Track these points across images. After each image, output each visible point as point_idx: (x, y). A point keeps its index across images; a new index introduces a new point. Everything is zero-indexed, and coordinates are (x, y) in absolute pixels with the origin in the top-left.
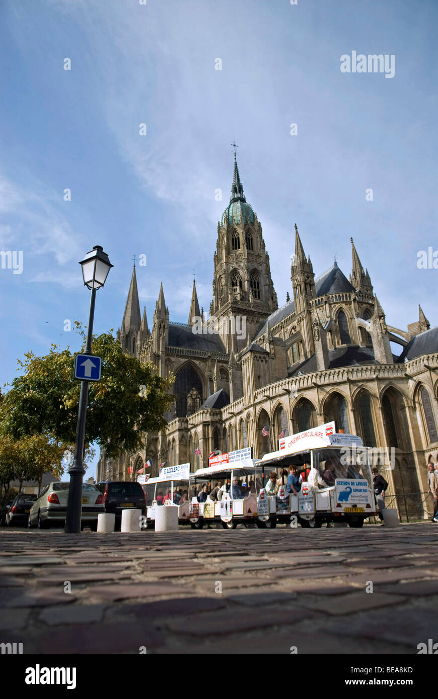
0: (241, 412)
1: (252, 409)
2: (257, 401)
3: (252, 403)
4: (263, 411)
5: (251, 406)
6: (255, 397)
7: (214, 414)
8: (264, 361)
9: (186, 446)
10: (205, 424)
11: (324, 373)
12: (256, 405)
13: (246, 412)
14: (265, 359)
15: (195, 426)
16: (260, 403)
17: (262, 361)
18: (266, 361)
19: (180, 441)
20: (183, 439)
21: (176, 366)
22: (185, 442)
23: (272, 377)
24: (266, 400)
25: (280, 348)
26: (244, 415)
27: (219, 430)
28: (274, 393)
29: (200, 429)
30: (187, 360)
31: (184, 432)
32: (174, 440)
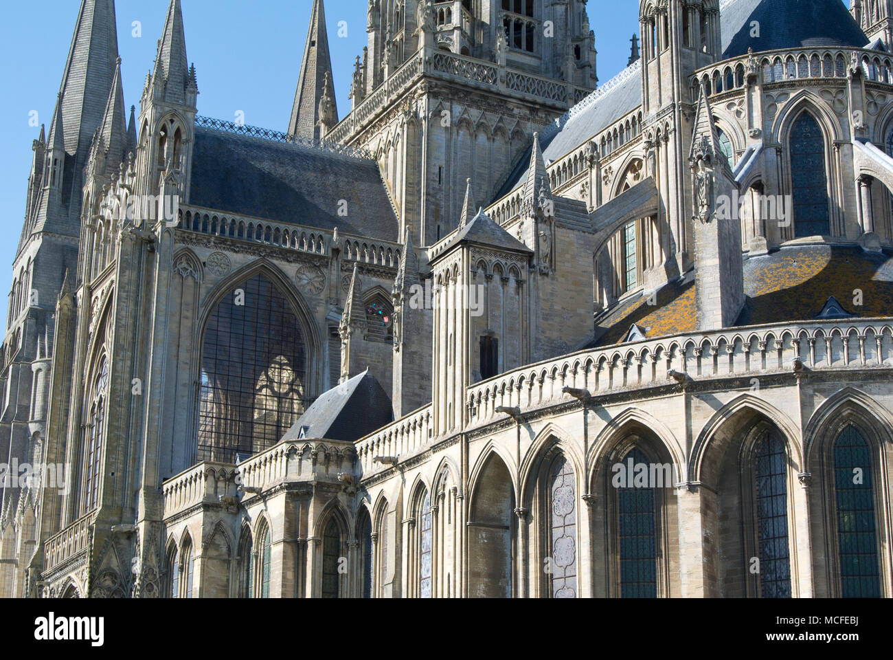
0: (416, 460)
1: (454, 451)
2: (475, 423)
3: (457, 430)
4: (493, 461)
5: (453, 440)
6: (470, 410)
7: (327, 457)
8: (512, 283)
9: (228, 562)
10: (297, 493)
11: (714, 340)
12: (468, 437)
13: (435, 458)
14: (517, 274)
15: (263, 496)
16: (483, 430)
17: (505, 281)
18: (520, 283)
19: (208, 543)
20: (219, 540)
21: (212, 276)
22: (224, 550)
23: (537, 339)
24: (504, 424)
25: (572, 236)
26: (426, 472)
27: (343, 514)
28: (535, 399)
29: (277, 507)
30: (251, 258)
31: (223, 515)
32: (187, 541)
